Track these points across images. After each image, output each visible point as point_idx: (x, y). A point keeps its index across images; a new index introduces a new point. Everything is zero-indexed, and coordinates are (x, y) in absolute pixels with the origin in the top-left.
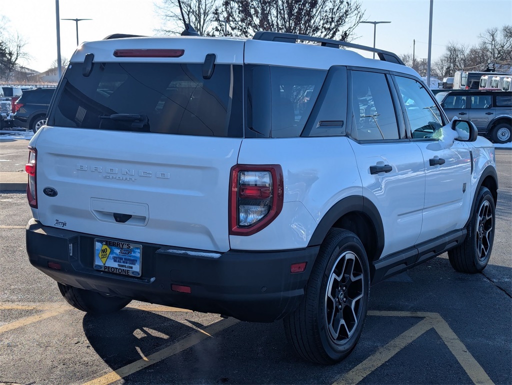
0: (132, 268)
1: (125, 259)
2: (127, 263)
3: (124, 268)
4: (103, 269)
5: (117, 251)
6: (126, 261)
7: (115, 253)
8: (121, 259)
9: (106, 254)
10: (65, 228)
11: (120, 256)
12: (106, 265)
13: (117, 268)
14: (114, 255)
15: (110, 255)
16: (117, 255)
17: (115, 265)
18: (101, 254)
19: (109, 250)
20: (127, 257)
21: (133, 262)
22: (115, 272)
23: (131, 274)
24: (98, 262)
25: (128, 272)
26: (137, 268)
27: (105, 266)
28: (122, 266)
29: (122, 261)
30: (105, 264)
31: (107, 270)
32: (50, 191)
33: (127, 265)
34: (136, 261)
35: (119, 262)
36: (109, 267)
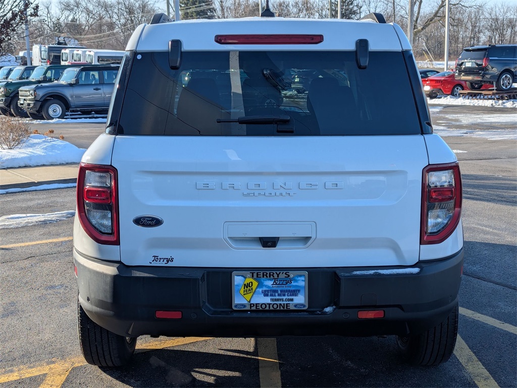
0: (292, 300)
1: (281, 291)
2: (284, 295)
3: (281, 302)
4: (248, 308)
5: (270, 283)
6: (283, 293)
7: (266, 286)
8: (276, 291)
9: (252, 289)
10: (170, 264)
11: (274, 288)
12: (252, 302)
13: (269, 304)
14: (264, 289)
15: (257, 290)
16: (269, 287)
17: (267, 300)
18: (242, 290)
19: (255, 284)
20: (285, 288)
21: (295, 292)
22: (267, 308)
23: (292, 308)
24: (239, 300)
25: (287, 306)
26: (300, 299)
27: (251, 304)
28: (278, 300)
29: (277, 294)
30: (249, 302)
31: (254, 308)
32: (150, 220)
33: (284, 298)
34: (299, 291)
35: (271, 295)
36: (256, 304)
